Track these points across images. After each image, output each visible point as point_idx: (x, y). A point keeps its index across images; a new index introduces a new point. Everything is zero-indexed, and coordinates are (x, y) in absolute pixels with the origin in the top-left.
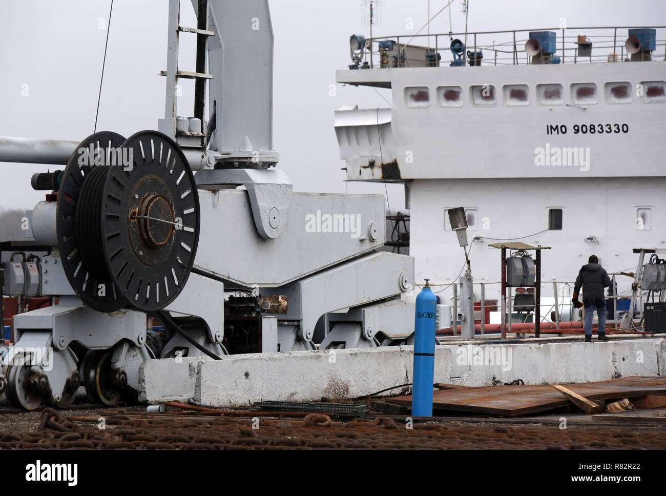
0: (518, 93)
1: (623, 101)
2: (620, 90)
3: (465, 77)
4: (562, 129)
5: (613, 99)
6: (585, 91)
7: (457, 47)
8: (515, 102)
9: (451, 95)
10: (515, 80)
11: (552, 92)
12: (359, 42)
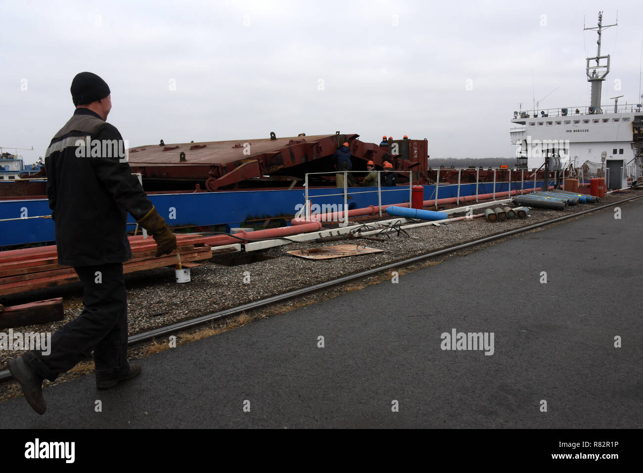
0: (559, 123)
1: (587, 124)
2: (586, 122)
3: (545, 120)
4: (571, 131)
5: (585, 124)
6: (577, 122)
7: (543, 113)
8: (558, 125)
9: (541, 124)
10: (558, 120)
11: (568, 122)
12: (516, 113)
